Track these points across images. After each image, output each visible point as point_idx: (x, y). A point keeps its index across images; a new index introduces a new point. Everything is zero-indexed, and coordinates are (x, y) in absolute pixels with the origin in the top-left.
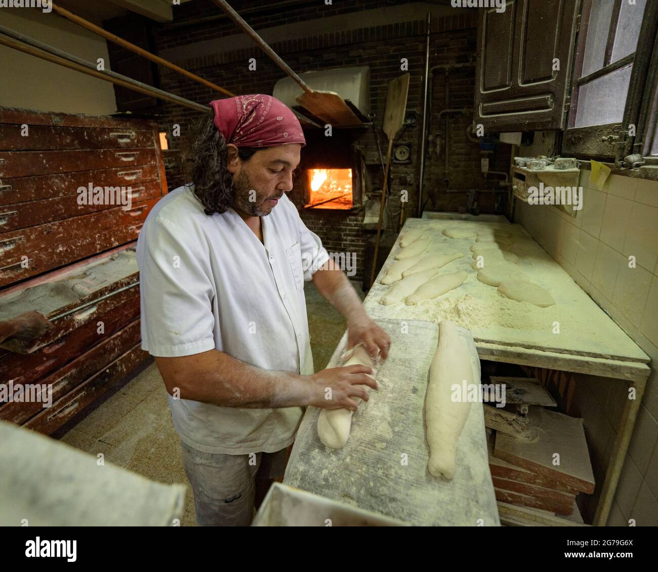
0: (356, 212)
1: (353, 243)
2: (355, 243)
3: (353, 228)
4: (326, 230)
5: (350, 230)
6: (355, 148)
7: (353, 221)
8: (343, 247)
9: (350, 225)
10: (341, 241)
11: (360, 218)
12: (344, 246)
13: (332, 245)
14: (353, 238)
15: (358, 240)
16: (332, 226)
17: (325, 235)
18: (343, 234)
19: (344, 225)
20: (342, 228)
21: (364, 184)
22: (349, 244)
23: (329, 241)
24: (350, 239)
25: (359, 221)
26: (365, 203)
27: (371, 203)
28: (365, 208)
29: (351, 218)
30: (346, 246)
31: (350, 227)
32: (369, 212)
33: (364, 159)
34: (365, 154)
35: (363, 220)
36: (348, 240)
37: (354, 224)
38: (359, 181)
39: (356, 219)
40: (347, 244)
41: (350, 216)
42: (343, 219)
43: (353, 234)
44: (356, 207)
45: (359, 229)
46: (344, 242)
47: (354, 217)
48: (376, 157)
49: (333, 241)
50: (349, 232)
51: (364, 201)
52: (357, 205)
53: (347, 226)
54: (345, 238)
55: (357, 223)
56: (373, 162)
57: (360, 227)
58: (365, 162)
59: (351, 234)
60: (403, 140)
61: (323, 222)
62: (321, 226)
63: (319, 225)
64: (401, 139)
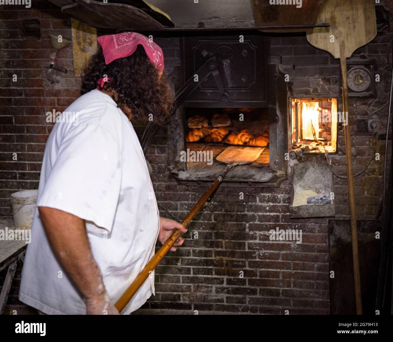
0: (275, 184)
3: (268, 214)
4: (215, 219)
5: (262, 218)
7: (268, 201)
8: (247, 250)
10: (244, 238)
11: (280, 196)
12: (249, 248)
13: (226, 248)
16: (226, 211)
17: (213, 229)
18: (247, 225)
19: (250, 209)
21: (289, 133)
22: (260, 243)
23: (220, 240)
24: (261, 234)
25: (280, 201)
26: (291, 169)
27: (303, 168)
28: (292, 176)
29: (264, 196)
30: (253, 249)
31: (261, 212)
32: (298, 185)
33: (291, 89)
34: (292, 81)
35: (290, 200)
36: (258, 238)
37: (269, 206)
38: (281, 129)
39: (274, 197)
40: (255, 244)
41: (262, 193)
42: (249, 198)
43: (266, 226)
44: (276, 176)
45: (280, 216)
46: (250, 241)
47: (270, 194)
48: (311, 86)
49: (229, 241)
50: (258, 223)
51: (289, 165)
52: (279, 173)
53: (256, 212)
54: (251, 233)
55: (277, 204)
56: (306, 94)
57: (280, 212)
58: (292, 94)
59: (263, 225)
60: (360, 57)
61: (211, 204)
62: (206, 212)
63: (202, 210)
64: (358, 56)
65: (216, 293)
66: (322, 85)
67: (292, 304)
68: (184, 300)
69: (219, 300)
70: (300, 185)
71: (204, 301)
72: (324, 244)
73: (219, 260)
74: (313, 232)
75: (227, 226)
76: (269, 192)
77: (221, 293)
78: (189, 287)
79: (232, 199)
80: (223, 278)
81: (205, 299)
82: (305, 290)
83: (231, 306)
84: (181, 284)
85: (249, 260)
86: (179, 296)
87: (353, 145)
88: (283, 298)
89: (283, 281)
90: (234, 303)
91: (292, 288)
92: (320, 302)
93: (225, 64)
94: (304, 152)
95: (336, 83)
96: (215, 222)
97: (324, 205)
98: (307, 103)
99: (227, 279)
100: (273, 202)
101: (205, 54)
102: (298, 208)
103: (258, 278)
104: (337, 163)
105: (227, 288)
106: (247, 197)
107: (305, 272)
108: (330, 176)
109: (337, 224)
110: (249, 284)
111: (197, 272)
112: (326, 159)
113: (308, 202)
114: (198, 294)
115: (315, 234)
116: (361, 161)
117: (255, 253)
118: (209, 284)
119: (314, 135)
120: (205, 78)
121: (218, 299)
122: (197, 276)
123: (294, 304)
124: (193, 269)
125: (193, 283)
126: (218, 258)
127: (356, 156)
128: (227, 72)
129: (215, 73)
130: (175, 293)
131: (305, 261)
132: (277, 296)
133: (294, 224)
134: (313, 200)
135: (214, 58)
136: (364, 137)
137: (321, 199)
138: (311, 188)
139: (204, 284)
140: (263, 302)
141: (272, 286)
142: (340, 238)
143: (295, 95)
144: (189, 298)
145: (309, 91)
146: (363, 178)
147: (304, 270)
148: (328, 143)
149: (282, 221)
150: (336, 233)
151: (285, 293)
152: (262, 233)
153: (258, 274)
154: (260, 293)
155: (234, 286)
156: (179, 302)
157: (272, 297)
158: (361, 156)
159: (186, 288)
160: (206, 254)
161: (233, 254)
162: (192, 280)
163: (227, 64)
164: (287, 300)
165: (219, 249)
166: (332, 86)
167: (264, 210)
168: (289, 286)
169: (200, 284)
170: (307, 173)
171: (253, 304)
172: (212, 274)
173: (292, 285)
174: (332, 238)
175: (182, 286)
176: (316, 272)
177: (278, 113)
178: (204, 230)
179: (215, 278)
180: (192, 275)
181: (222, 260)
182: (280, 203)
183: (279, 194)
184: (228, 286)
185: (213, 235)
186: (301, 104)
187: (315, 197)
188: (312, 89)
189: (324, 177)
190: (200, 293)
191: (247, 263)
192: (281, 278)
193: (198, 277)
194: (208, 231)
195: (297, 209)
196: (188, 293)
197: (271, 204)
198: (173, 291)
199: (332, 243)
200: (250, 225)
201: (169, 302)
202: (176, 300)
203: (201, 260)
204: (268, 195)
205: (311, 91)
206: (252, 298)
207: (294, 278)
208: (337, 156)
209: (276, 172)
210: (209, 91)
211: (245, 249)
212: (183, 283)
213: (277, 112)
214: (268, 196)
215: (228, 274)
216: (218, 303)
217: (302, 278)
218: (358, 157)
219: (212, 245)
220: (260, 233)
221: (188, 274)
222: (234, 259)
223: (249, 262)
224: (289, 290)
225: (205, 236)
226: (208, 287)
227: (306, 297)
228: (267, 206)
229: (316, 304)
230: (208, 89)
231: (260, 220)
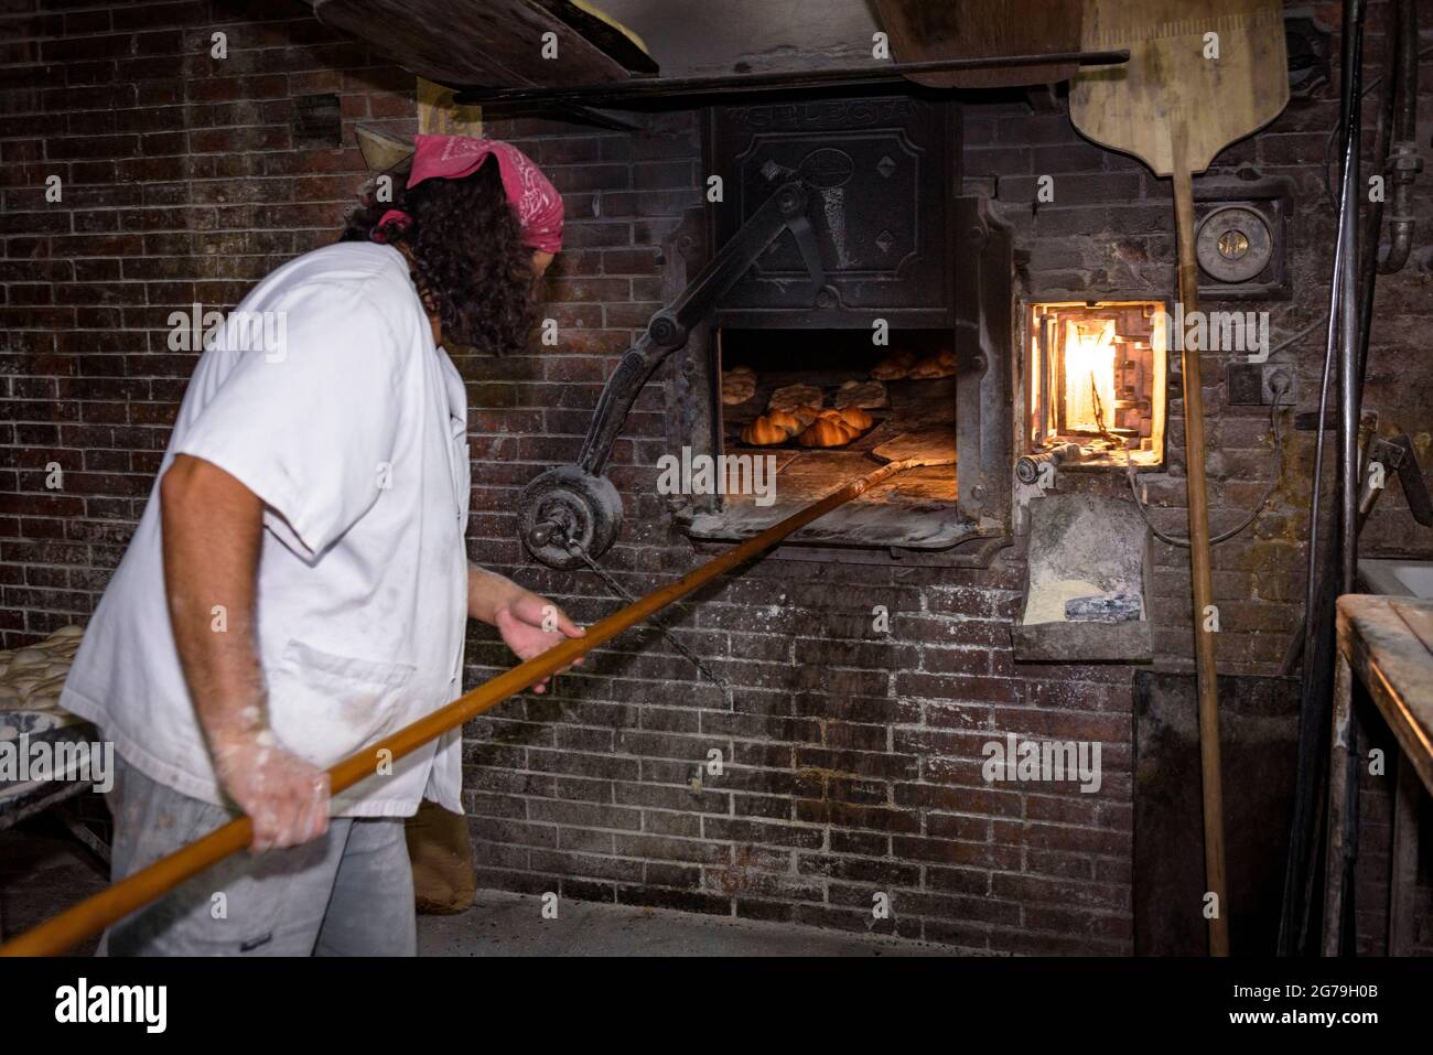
0: (975, 558)
1: (949, 731)
2: (961, 732)
3: (954, 647)
4: (800, 658)
5: (934, 660)
6: (981, 213)
7: (955, 609)
8: (890, 752)
9: (938, 632)
10: (883, 717)
11: (991, 595)
12: (897, 746)
13: (830, 742)
14: (951, 705)
15: (975, 713)
16: (831, 633)
17: (792, 684)
18: (892, 677)
20: (885, 649)
21: (1019, 406)
22: (929, 733)
23: (813, 719)
24: (932, 707)
25: (989, 611)
26: (1024, 515)
27: (1060, 510)
28: (1026, 537)
29: (942, 594)
30: (907, 748)
31: (933, 640)
32: (1044, 563)
33: (1023, 273)
34: (1028, 249)
35: (1018, 606)
36: (924, 717)
37: (956, 625)
38: (994, 394)
39: (972, 597)
40: (914, 734)
41: (937, 584)
42: (897, 598)
43: (948, 683)
44: (976, 532)
45: (991, 656)
46: (901, 727)
47: (959, 589)
48: (1086, 263)
49: (838, 721)
50: (925, 672)
51: (1018, 502)
52: (985, 525)
53: (918, 639)
54: (904, 701)
55: (980, 619)
56: (1071, 290)
57: (990, 644)
58: (1027, 290)
59: (938, 679)
60: (1239, 174)
61: (787, 612)
62: (774, 635)
63: (764, 629)
64: (1230, 169)
65: (801, 872)
66: (1120, 262)
67: (1022, 920)
68: (710, 886)
69: (807, 894)
70: (1051, 564)
71: (766, 893)
72: (1124, 746)
73: (809, 777)
74: (1088, 708)
75: (833, 677)
76: (956, 583)
77: (814, 872)
78: (726, 849)
79: (849, 600)
80: (820, 831)
81: (768, 888)
82: (1062, 880)
83: (842, 912)
84: (702, 840)
85: (897, 782)
86: (696, 874)
87: (1211, 445)
88: (997, 899)
89: (996, 850)
90: (851, 904)
91: (1023, 872)
92: (1106, 920)
93: (828, 200)
94: (1064, 464)
95: (1162, 254)
96: (800, 665)
97: (1118, 623)
98: (1081, 324)
99: (832, 833)
100: (968, 613)
101: (772, 171)
102: (1038, 628)
103: (923, 836)
104: (1166, 499)
105: (832, 861)
106: (892, 594)
107: (1064, 825)
108: (1139, 537)
109: (1162, 685)
110: (895, 853)
111: (746, 809)
112: (1129, 485)
113: (1068, 613)
114: (750, 871)
115: (1097, 714)
116: (1241, 493)
117: (913, 760)
118: (781, 844)
119: (1099, 416)
120: (770, 242)
121: (806, 891)
122: (748, 818)
123: (1027, 922)
124: (736, 797)
125: (737, 839)
126: (806, 769)
127: (1223, 478)
128: (835, 224)
129: (800, 226)
130: (684, 865)
131: (1064, 794)
132: (978, 893)
133: (1032, 680)
134: (1084, 608)
135: (799, 183)
136: (1253, 419)
137: (1110, 604)
138: (1083, 574)
139: (765, 845)
140: (937, 906)
141: (964, 863)
142: (1168, 728)
143: (1036, 293)
144: (724, 880)
145: (1080, 280)
146: (1247, 547)
147: (1061, 819)
148: (1143, 442)
149: (996, 671)
150: (1158, 713)
151: (1002, 884)
152: (935, 703)
153: (924, 825)
154: (928, 882)
155: (852, 856)
156: (697, 891)
157: (964, 896)
158: (1242, 479)
159: (715, 852)
160: (773, 756)
161: (848, 761)
162: (734, 830)
163: (835, 201)
164: (1007, 907)
165: (810, 746)
166: (1151, 265)
167: (941, 634)
168: (1015, 866)
169: (756, 844)
170: (1073, 527)
171: (907, 911)
172: (788, 817)
173: (1024, 862)
174: (1146, 727)
175: (705, 844)
176: (1097, 829)
177: (985, 343)
178: (768, 686)
179: (798, 830)
180: (731, 816)
181: (817, 777)
182: (989, 616)
183: (986, 587)
184: (835, 854)
185: (793, 702)
186: (1062, 325)
187: (1090, 599)
188: (1089, 274)
189: (1123, 540)
190: (756, 870)
191: (890, 791)
192: (990, 841)
193: (748, 823)
194: (778, 691)
195: (1035, 633)
196: (722, 867)
197: (965, 619)
198: (679, 859)
199: (1143, 743)
200: (901, 678)
201: (669, 888)
202: (686, 885)
203: (757, 773)
204: (953, 590)
205: (1087, 280)
206: (903, 895)
207: (1030, 843)
208: (1165, 476)
209: (977, 521)
210: (781, 280)
211: (885, 750)
212: (706, 836)
213: (981, 342)
214: (955, 594)
215: (836, 820)
216: (806, 903)
217: (1055, 845)
218: (1231, 481)
219: (790, 730)
220: (929, 702)
221: (721, 812)
222: (853, 776)
223: (896, 787)
224: (1016, 879)
225: (768, 704)
226: (777, 854)
227: (1068, 901)
228: (952, 624)
229: (1095, 923)
230: (779, 276)
231: (930, 666)
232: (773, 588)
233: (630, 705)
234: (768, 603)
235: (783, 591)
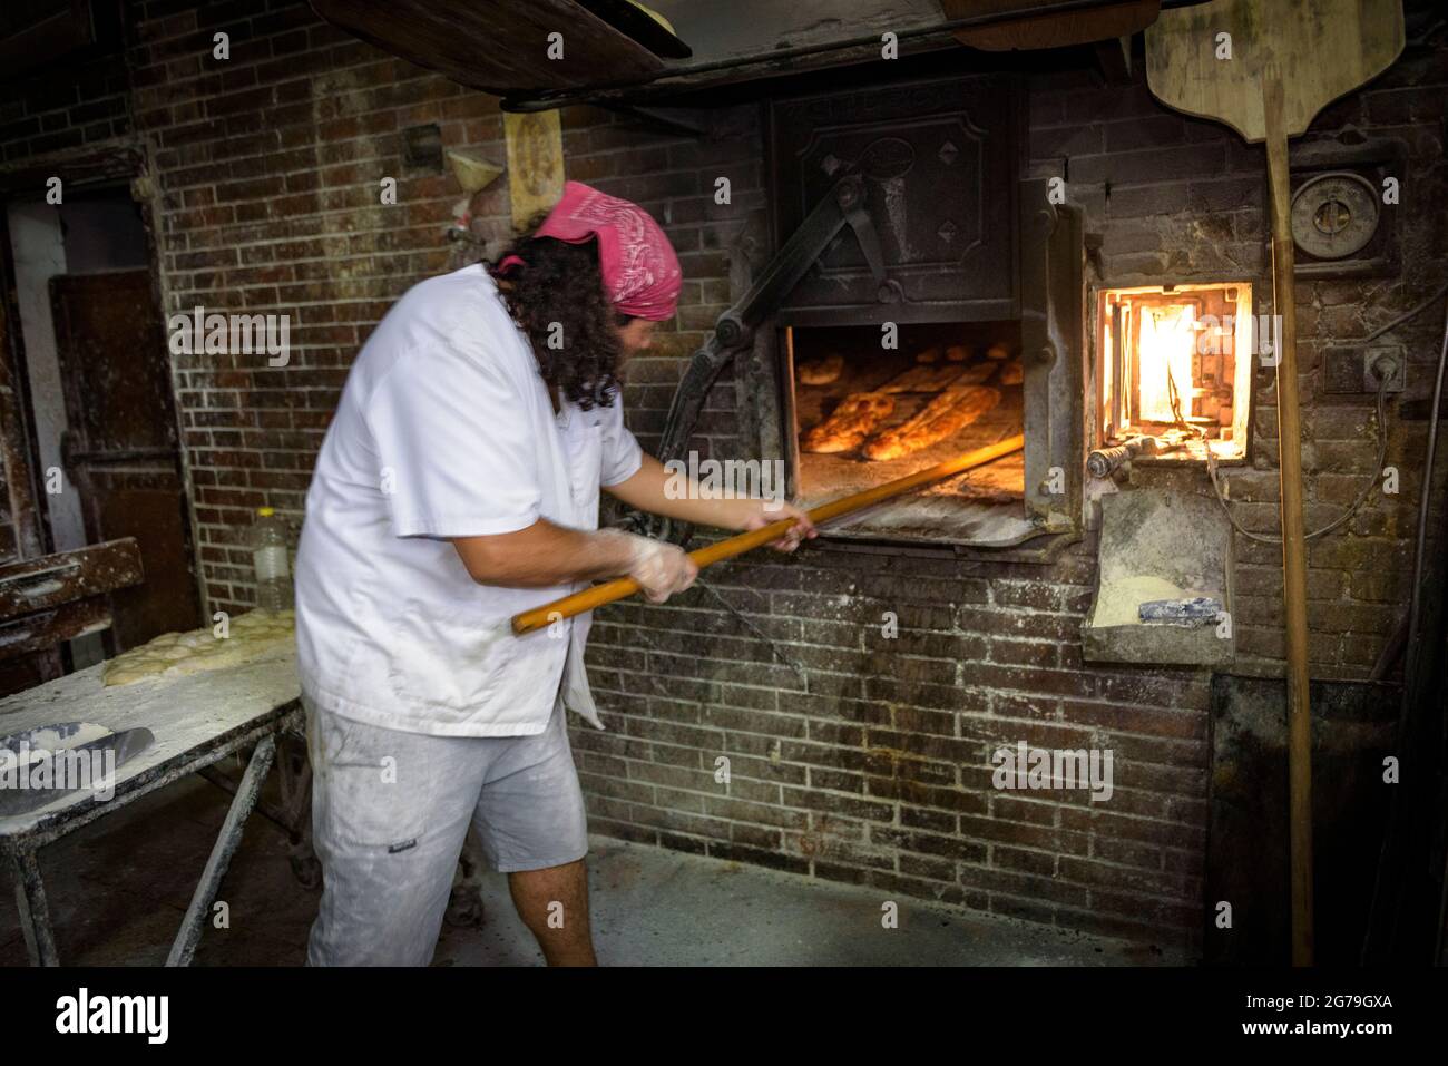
0: (1042, 554)
1: (1016, 720)
2: (1029, 722)
3: (1021, 639)
4: (869, 645)
5: (1001, 652)
7: (1023, 603)
8: (958, 738)
9: (1005, 625)
10: (950, 704)
11: (1059, 590)
12: (965, 732)
13: (899, 725)
14: (1019, 695)
15: (1043, 704)
17: (862, 669)
18: (960, 667)
19: (969, 621)
20: (952, 639)
21: (1089, 398)
22: (996, 722)
23: (884, 702)
24: (999, 697)
25: (1059, 604)
26: (1095, 511)
27: (1133, 506)
28: (1096, 533)
29: (1010, 587)
30: (974, 734)
31: (1000, 632)
32: (1116, 559)
33: (1094, 257)
34: (1100, 232)
35: (1087, 602)
36: (991, 706)
37: (1024, 618)
38: (1063, 386)
39: (1041, 591)
40: (981, 721)
41: (1005, 578)
42: (964, 591)
43: (1016, 674)
44: (1044, 529)
45: (1060, 650)
46: (968, 714)
47: (1027, 583)
48: (1165, 245)
49: (907, 706)
50: (993, 663)
51: (1089, 498)
52: (1054, 520)
53: (985, 631)
54: (971, 690)
55: (1049, 613)
56: (1147, 274)
57: (1058, 638)
58: (1099, 275)
59: (1005, 670)
60: (1341, 139)
61: (856, 602)
62: (845, 623)
63: (834, 617)
64: (1330, 133)
65: (874, 841)
66: (1202, 242)
67: (1088, 902)
68: (790, 848)
69: (879, 862)
70: (1123, 560)
71: (841, 858)
72: (1198, 743)
73: (879, 757)
74: (1160, 704)
75: (902, 664)
76: (1025, 577)
77: (886, 843)
78: (803, 816)
79: (916, 591)
80: (891, 806)
81: (843, 854)
82: (1129, 867)
83: (912, 881)
84: (781, 806)
85: (964, 765)
86: (777, 836)
87: (1306, 437)
88: (1063, 881)
89: (1062, 835)
90: (921, 874)
91: (1090, 858)
92: (1175, 908)
93: (889, 192)
94: (1139, 458)
95: (1250, 231)
96: (870, 652)
97: (1196, 628)
98: (1157, 310)
99: (902, 809)
100: (1036, 607)
101: (831, 166)
102: (1109, 630)
103: (990, 817)
104: (1250, 493)
105: (902, 834)
106: (960, 586)
107: (1133, 816)
108: (1219, 533)
109: (1241, 689)
110: (962, 832)
111: (820, 781)
112: (1210, 480)
113: (1142, 616)
114: (826, 837)
115: (1170, 710)
116: (1334, 487)
117: (981, 747)
118: (855, 815)
119: (1176, 406)
120: (830, 238)
121: (878, 859)
122: (823, 790)
123: (1094, 904)
124: (812, 771)
125: (814, 808)
126: (877, 749)
127: (1315, 472)
128: (897, 218)
129: (859, 220)
130: (766, 828)
131: (1133, 786)
132: (1045, 874)
133: (1103, 675)
134: (1159, 612)
135: (858, 177)
136: (1349, 408)
137: (1187, 608)
138: (1157, 570)
139: (840, 815)
140: (1003, 883)
141: (1031, 845)
142: (1248, 734)
143: (1109, 279)
144: (802, 843)
145: (1158, 263)
146: (1340, 544)
147: (1130, 809)
148: (1223, 431)
149: (1064, 665)
150: (1237, 717)
151: (1066, 866)
152: (1003, 693)
153: (991, 806)
154: (995, 860)
155: (920, 830)
156: (777, 851)
157: (1030, 875)
158: (1336, 472)
159: (794, 819)
160: (846, 735)
161: (918, 744)
162: (810, 800)
163: (896, 192)
164: (1073, 889)
165: (881, 728)
166: (1237, 244)
167: (1008, 627)
168: (1084, 851)
169: (831, 814)
170: (1148, 523)
171: (975, 884)
172: (861, 792)
173: (1091, 848)
174: (1223, 731)
175: (784, 811)
176: (1168, 822)
177: (1053, 333)
178: (840, 670)
179: (870, 804)
180: (808, 787)
181: (887, 757)
182: (1058, 610)
183: (1054, 582)
184: (905, 828)
185: (864, 686)
186: (1137, 312)
187: (1166, 602)
188: (1167, 257)
189: (1202, 536)
190: (833, 837)
191: (958, 774)
192: (1057, 826)
193: (823, 795)
194: (849, 675)
195: (1105, 635)
196: (799, 832)
197: (1032, 612)
198: (761, 822)
199: (1220, 746)
200: (968, 668)
201: (753, 847)
202: (769, 845)
203: (831, 750)
204: (1020, 583)
205: (1165, 262)
206: (971, 870)
207: (1097, 830)
208: (1249, 470)
209: (1046, 518)
210: (844, 277)
211: (953, 735)
212: (786, 803)
213: (1050, 333)
214: (1023, 588)
215: (906, 797)
216: (879, 869)
217: (1123, 834)
218: (1323, 474)
219: (861, 712)
220: (997, 691)
221: (798, 783)
222: (922, 758)
223: (964, 770)
224: (1083, 864)
225: (840, 687)
226: (851, 824)
227: (1135, 888)
228: (1019, 616)
229: (1162, 910)
230: (841, 273)
231: (997, 657)
232: (843, 579)
233: (714, 682)
234: (838, 593)
235: (852, 582)
